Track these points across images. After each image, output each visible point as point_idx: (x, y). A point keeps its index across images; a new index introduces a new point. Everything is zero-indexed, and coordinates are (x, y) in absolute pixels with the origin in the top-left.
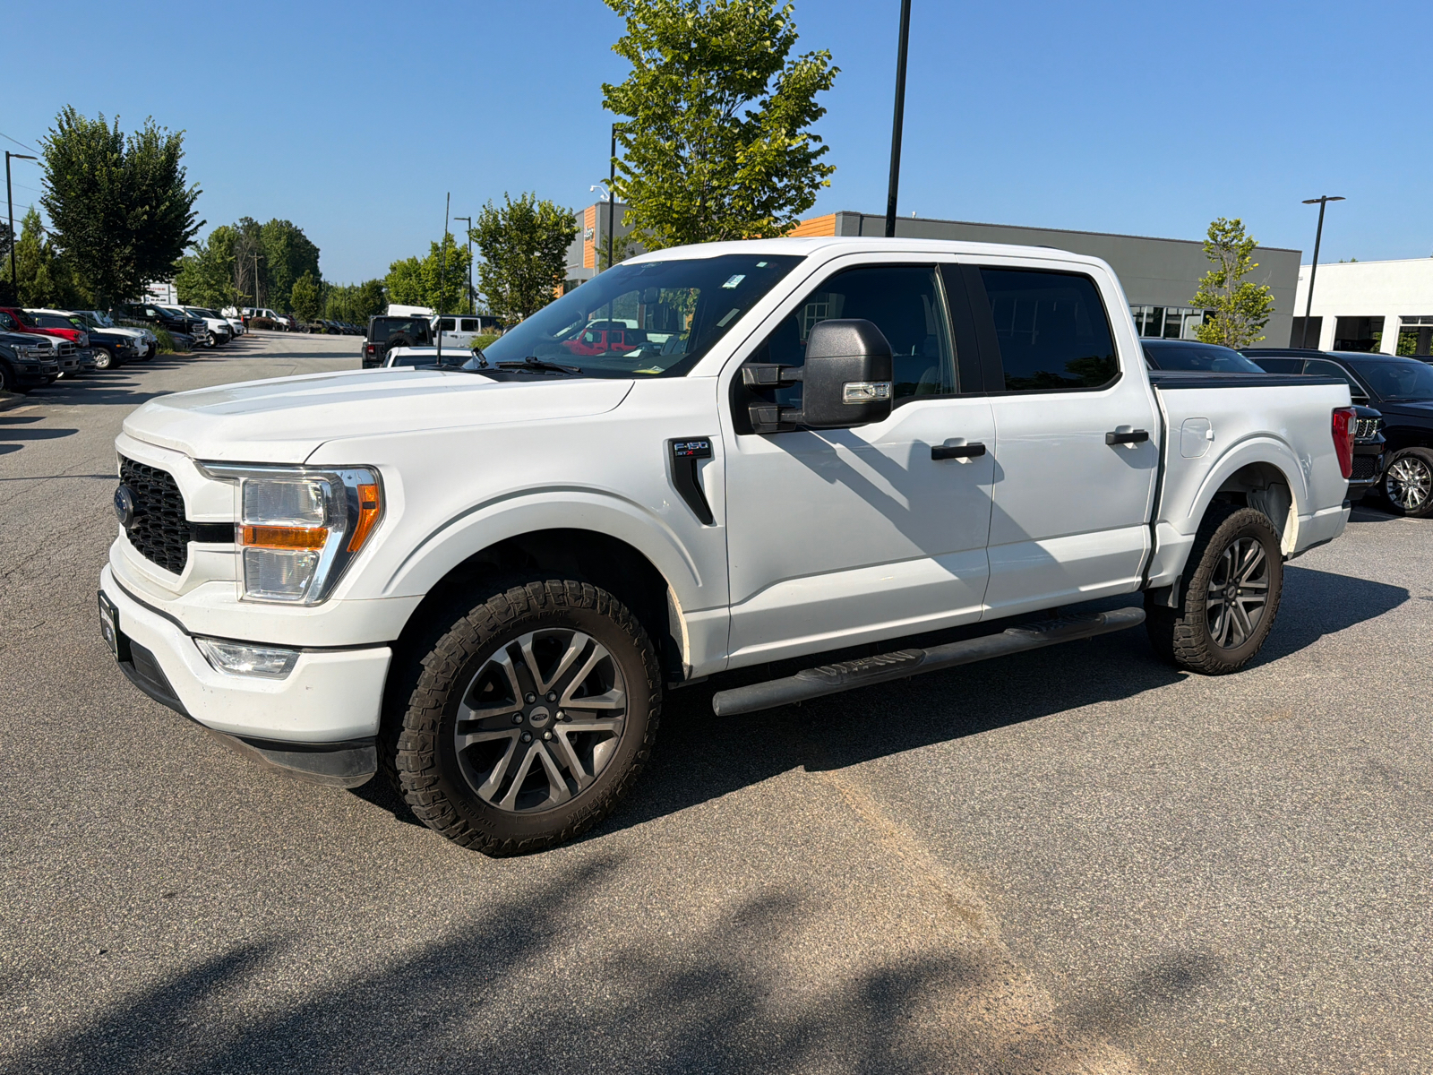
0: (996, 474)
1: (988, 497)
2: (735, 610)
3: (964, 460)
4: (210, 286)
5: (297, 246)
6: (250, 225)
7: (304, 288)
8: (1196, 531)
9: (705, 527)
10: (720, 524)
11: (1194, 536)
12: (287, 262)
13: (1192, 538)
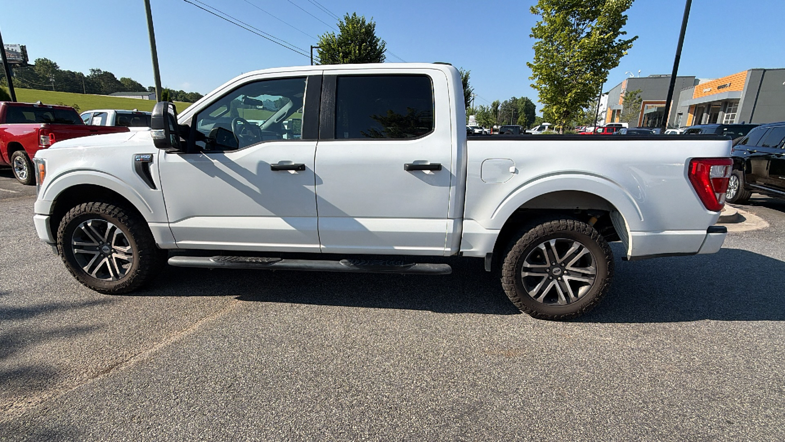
0: (316, 180)
1: (312, 192)
2: (171, 225)
3: (293, 172)
4: (484, 119)
5: (529, 105)
6: (515, 100)
7: (522, 119)
8: (501, 228)
9: (153, 190)
10: (159, 190)
11: (499, 231)
12: (524, 111)
13: (498, 232)
